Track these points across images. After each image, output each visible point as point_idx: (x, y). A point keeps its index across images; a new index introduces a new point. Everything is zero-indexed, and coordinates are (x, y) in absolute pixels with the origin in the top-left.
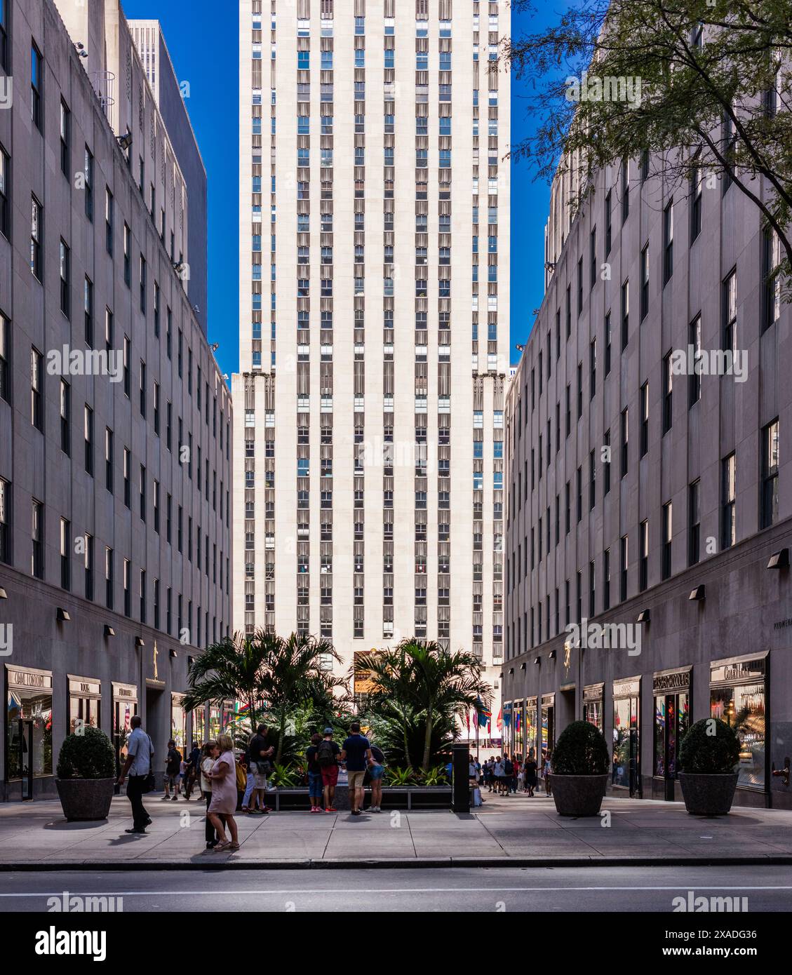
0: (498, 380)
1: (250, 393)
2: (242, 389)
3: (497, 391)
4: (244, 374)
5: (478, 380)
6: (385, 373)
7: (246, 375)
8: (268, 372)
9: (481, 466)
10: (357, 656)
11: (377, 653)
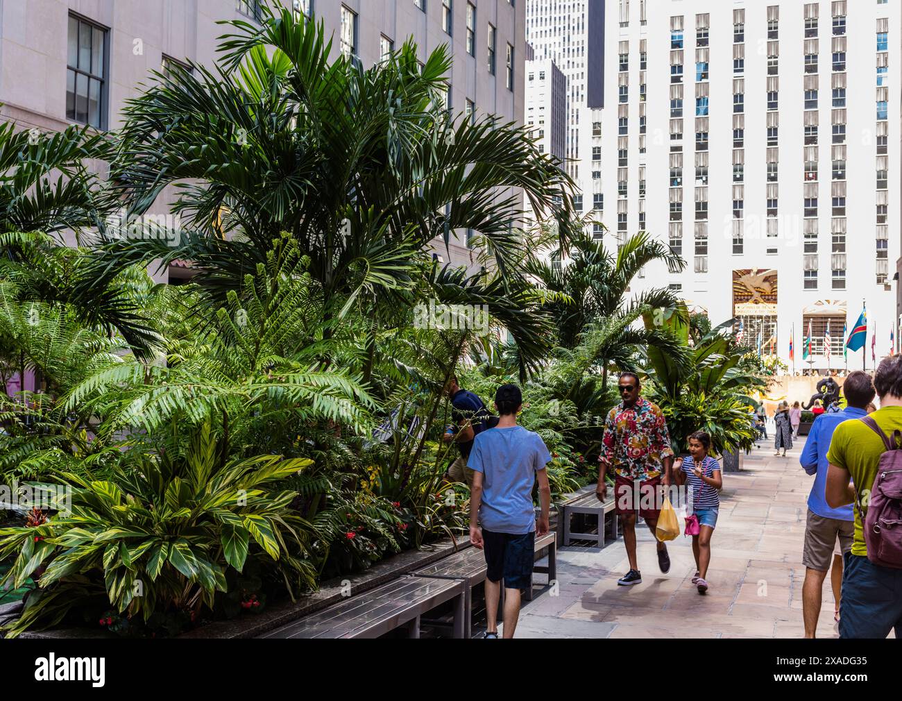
10: (737, 275)
11: (759, 271)
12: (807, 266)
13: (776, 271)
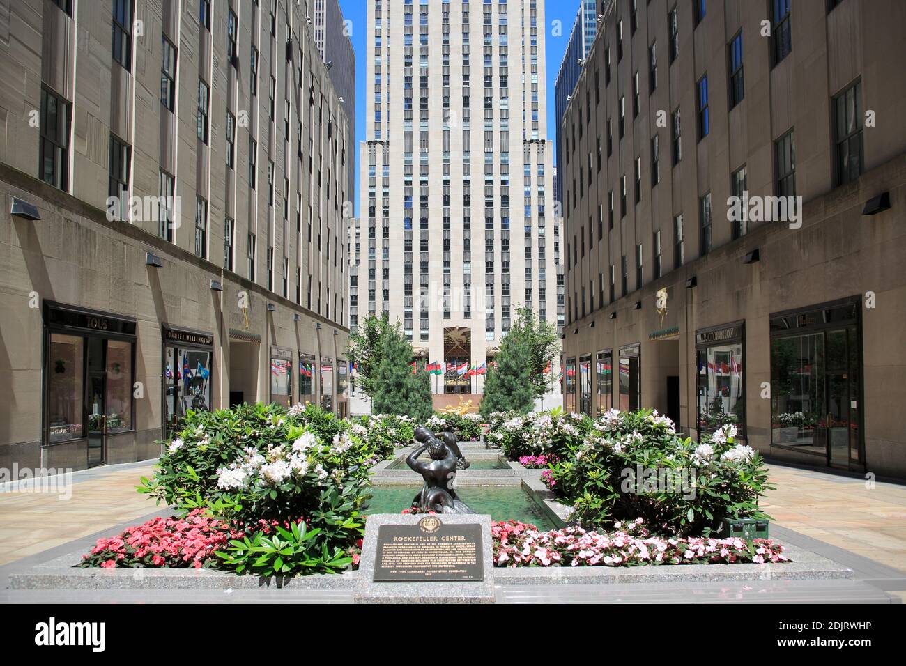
0: (541, 145)
1: (372, 155)
2: (367, 152)
3: (540, 152)
4: (369, 142)
5: (527, 144)
6: (464, 138)
7: (370, 143)
8: (385, 141)
9: (530, 201)
10: (446, 331)
11: (460, 329)
12: (488, 325)
13: (470, 329)
